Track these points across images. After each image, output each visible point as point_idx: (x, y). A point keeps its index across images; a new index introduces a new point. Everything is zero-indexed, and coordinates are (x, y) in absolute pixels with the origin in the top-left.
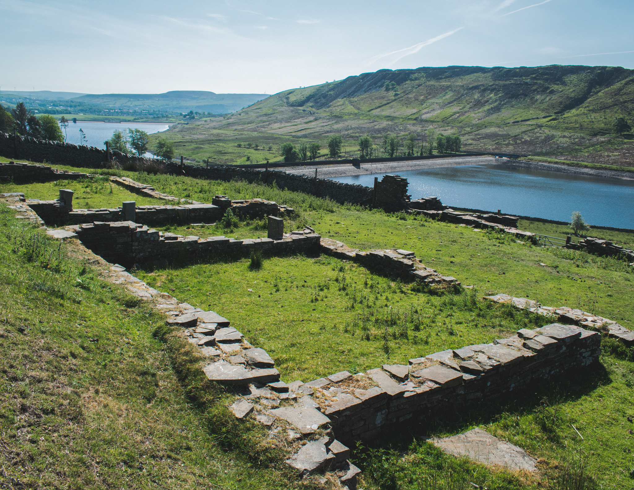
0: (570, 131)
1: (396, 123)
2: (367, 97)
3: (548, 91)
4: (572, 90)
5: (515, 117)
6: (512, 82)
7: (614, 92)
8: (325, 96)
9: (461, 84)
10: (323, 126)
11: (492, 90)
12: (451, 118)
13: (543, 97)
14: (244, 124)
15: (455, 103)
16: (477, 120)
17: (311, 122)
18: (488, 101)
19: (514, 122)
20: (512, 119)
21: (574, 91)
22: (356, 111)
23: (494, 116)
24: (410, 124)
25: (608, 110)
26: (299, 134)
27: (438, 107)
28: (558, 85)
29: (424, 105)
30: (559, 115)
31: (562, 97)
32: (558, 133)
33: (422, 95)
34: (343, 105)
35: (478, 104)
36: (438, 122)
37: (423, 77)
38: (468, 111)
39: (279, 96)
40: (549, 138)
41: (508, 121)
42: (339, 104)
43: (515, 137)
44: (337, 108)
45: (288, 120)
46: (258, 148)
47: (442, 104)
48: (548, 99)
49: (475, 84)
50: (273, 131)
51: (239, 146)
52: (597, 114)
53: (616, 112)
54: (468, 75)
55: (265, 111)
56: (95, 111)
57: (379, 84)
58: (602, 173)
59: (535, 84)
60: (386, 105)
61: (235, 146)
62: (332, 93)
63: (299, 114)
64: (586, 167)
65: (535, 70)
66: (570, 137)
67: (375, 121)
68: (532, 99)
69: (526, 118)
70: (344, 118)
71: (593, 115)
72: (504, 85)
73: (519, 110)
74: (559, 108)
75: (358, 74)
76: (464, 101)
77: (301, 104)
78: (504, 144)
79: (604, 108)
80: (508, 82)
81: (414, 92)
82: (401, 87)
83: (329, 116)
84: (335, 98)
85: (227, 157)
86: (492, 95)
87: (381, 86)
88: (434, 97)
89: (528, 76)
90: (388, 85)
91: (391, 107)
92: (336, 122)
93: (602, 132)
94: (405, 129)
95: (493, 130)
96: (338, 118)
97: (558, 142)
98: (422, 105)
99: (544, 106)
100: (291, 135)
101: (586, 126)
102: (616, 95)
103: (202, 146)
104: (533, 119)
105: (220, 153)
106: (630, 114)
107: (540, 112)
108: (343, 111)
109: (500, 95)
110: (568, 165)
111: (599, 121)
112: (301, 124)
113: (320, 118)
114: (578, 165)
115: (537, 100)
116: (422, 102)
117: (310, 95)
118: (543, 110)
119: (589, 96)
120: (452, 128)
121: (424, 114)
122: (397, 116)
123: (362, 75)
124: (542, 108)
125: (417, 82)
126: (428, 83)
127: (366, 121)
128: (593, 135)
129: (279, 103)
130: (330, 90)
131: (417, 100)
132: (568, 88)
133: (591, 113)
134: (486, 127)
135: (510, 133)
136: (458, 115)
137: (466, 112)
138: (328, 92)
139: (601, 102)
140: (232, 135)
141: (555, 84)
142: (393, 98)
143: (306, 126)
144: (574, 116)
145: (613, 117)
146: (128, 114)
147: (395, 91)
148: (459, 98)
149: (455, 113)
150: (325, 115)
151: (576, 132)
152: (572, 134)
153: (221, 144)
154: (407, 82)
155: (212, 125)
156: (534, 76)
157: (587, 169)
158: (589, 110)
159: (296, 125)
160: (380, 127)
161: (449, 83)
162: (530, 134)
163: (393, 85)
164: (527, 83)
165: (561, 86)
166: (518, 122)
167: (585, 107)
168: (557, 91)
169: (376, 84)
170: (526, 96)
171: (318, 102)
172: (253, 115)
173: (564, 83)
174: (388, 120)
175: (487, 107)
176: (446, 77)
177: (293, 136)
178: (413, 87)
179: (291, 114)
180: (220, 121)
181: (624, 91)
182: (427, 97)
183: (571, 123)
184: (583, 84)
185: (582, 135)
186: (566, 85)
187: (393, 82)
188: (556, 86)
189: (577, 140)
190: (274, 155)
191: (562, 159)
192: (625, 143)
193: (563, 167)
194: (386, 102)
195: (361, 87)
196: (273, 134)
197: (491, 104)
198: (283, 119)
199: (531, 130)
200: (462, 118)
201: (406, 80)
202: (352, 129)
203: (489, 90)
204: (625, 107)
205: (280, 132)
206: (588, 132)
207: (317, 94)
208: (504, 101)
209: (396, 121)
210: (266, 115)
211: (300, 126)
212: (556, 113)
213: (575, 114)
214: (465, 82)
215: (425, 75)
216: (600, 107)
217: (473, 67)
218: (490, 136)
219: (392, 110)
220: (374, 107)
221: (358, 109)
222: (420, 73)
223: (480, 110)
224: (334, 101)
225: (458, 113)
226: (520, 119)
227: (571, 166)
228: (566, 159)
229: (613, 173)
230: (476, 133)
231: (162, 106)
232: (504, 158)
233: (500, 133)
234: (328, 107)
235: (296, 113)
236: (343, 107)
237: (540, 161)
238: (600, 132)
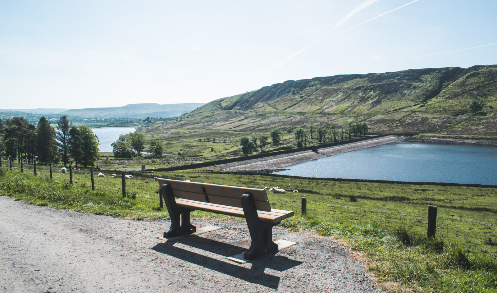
0: (437, 113)
1: (307, 117)
2: (280, 100)
3: (412, 87)
4: (428, 85)
5: (393, 107)
6: (384, 83)
7: (460, 84)
8: (247, 101)
9: (347, 87)
10: (253, 122)
11: (371, 89)
12: (346, 111)
13: (409, 92)
14: (194, 124)
15: (346, 100)
16: (366, 110)
17: (243, 120)
18: (370, 97)
19: (394, 111)
20: (391, 108)
21: (430, 85)
22: (275, 110)
23: (378, 108)
24: (317, 117)
25: (460, 97)
26: (238, 129)
27: (334, 103)
28: (417, 82)
29: (324, 103)
30: (425, 103)
31: (423, 90)
32: (429, 116)
33: (320, 96)
34: (263, 106)
35: (363, 100)
36: (338, 114)
37: (318, 83)
38: (358, 105)
39: (213, 103)
40: (425, 120)
41: (389, 110)
42: (260, 106)
43: (400, 121)
44: (259, 109)
45: (226, 119)
46: (215, 141)
47: (336, 102)
48: (413, 92)
49: (357, 86)
50: (218, 128)
51: (200, 140)
52: (453, 100)
53: (466, 98)
54: (350, 80)
55: (206, 114)
56: (78, 120)
57: (287, 90)
58: (482, 142)
59: (401, 83)
60: (295, 104)
61: (197, 141)
62: (252, 99)
63: (233, 114)
64: (467, 138)
65: (398, 74)
66: (439, 118)
67: (291, 117)
68: (402, 93)
69: (401, 107)
70: (267, 116)
71: (451, 101)
72: (379, 86)
73: (394, 101)
74: (423, 98)
75: (270, 85)
76: (352, 98)
77: (231, 107)
78: (394, 126)
79: (456, 96)
80: (381, 83)
81: (314, 95)
82: (304, 92)
83: (255, 115)
84: (256, 102)
85: (194, 150)
86: (371, 93)
87: (289, 92)
88: (329, 97)
89: (395, 78)
90: (294, 91)
91: (300, 106)
92: (262, 119)
93: (462, 113)
94: (315, 121)
95: (380, 117)
96: (263, 116)
97: (433, 122)
98: (322, 103)
99: (412, 97)
100: (232, 130)
101: (448, 109)
102: (462, 86)
103: (171, 142)
104: (407, 107)
105: (187, 146)
106: (476, 98)
107: (410, 102)
108: (264, 111)
109: (378, 92)
110: (453, 138)
111: (456, 105)
112: (236, 122)
113: (249, 117)
114: (460, 138)
115: (405, 94)
116: (322, 101)
117: (237, 101)
118: (412, 100)
119: (442, 89)
120: (350, 117)
121: (325, 109)
122: (306, 112)
123: (273, 85)
124: (410, 99)
125: (314, 87)
126: (322, 88)
127: (284, 117)
128: (455, 115)
129: (214, 108)
130: (251, 97)
131: (318, 100)
132: (425, 84)
133: (448, 99)
134: (374, 115)
135: (395, 118)
136: (351, 108)
137: (356, 106)
138: (249, 98)
139: (453, 92)
140: (188, 132)
141: (415, 82)
142: (300, 99)
143: (241, 123)
144: (436, 103)
145: (465, 101)
146: (101, 121)
147: (300, 95)
148: (348, 96)
149: (348, 107)
150: (252, 114)
151: (442, 114)
152: (440, 115)
153: (185, 140)
154: (307, 88)
155: (169, 126)
156: (399, 77)
157: (469, 140)
158: (446, 98)
159: (232, 123)
160: (296, 120)
161: (338, 87)
162: (409, 118)
163: (298, 90)
164: (395, 83)
165: (419, 83)
166: (396, 110)
167: (442, 96)
168: (419, 87)
169: (285, 90)
170: (396, 91)
171: (243, 106)
172: (198, 118)
173: (421, 81)
174: (300, 115)
175: (370, 102)
176: (335, 83)
177: (235, 131)
178: (313, 91)
179: (226, 115)
180: (174, 123)
181: (467, 83)
182: (324, 97)
183: (436, 108)
184: (435, 80)
185: (448, 116)
186: (423, 82)
187: (297, 89)
188: (416, 83)
189: (445, 119)
190: (231, 146)
191: (445, 134)
192: (483, 119)
193: (450, 140)
194: (295, 103)
195: (274, 93)
196: (218, 130)
197: (372, 99)
198: (221, 119)
199: (408, 115)
200: (355, 110)
201: (306, 87)
202: (276, 123)
203: (369, 89)
204: (471, 94)
205: (223, 128)
206: (451, 114)
207: (241, 100)
208: (381, 96)
209: (306, 115)
210: (207, 117)
211: (236, 123)
212: (421, 102)
213: (436, 101)
214: (350, 85)
215: (319, 83)
216: (453, 95)
217: (352, 75)
218: (381, 121)
219: (301, 108)
220: (287, 106)
221: (276, 109)
222: (315, 81)
223: (366, 104)
224: (256, 105)
225: (351, 107)
226: (397, 108)
227: (456, 138)
228: (448, 134)
229: (490, 141)
230: (369, 119)
231: (123, 115)
232: (402, 137)
233: (387, 119)
234: (253, 109)
235: (230, 114)
236: (264, 108)
237: (431, 137)
238: (460, 113)
